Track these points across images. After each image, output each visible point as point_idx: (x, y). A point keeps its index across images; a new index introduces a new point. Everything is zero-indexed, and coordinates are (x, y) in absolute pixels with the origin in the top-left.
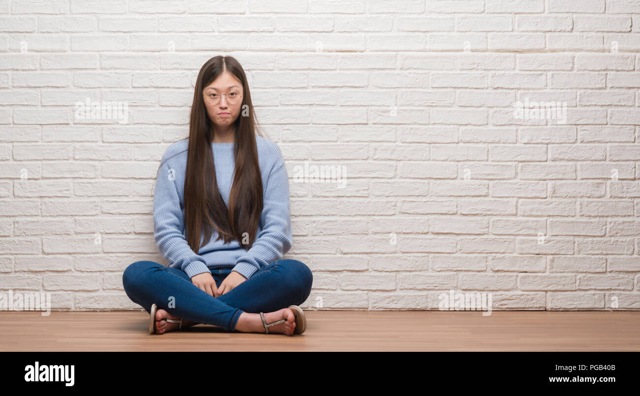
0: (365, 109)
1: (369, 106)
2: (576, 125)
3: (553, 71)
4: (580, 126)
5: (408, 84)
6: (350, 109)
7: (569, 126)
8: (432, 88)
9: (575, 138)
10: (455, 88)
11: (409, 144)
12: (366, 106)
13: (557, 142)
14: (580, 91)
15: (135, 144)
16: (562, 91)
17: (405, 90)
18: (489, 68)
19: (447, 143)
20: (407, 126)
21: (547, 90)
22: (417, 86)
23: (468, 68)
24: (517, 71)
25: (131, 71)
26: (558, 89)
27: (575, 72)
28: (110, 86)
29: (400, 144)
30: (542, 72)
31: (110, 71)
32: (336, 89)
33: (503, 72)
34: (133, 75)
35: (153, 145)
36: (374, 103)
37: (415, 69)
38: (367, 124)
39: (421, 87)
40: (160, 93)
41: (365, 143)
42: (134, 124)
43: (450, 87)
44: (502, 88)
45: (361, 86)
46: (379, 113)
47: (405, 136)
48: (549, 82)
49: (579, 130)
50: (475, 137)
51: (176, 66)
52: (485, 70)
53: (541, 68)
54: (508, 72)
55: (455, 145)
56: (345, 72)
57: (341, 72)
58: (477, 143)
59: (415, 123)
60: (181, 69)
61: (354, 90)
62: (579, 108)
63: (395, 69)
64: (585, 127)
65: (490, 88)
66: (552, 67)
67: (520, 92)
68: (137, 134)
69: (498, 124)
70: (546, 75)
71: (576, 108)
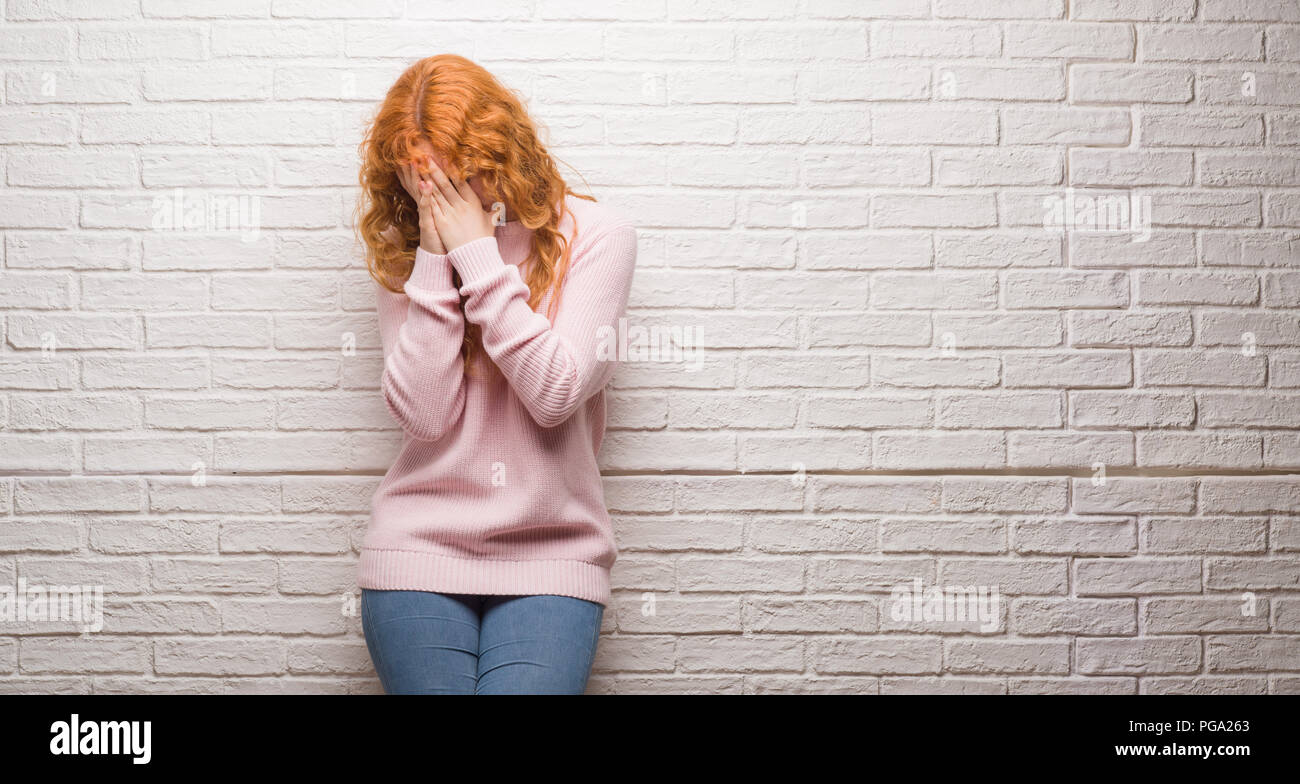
0: (737, 599)
1: (743, 592)
2: (1201, 633)
3: (1152, 514)
4: (1209, 637)
5: (831, 545)
6: (703, 599)
7: (1187, 636)
8: (884, 552)
9: (1199, 663)
10: (935, 553)
11: (834, 678)
12: (738, 593)
13: (1159, 670)
14: (1210, 558)
15: (225, 679)
16: (1170, 559)
17: (826, 558)
18: (1010, 509)
19: (916, 675)
20: (827, 638)
21: (1138, 558)
22: (848, 548)
23: (964, 509)
24: (1071, 516)
25: (216, 516)
26: (1162, 554)
27: (1199, 517)
28: (169, 549)
29: (815, 678)
30: (1125, 518)
31: (170, 517)
32: (673, 557)
33: (1041, 518)
34: (221, 526)
35: (264, 679)
36: (757, 587)
37: (847, 511)
38: (740, 633)
39: (859, 552)
40: (282, 565)
41: (737, 676)
42: (224, 634)
43: (926, 551)
44: (1038, 554)
45: (728, 549)
46: (767, 609)
47: (824, 659)
48: (1143, 538)
49: (1207, 644)
50: (980, 660)
51: (316, 505)
52: (1001, 513)
53: (1124, 508)
54: (1052, 518)
55: (935, 678)
56: (690, 518)
57: (683, 517)
58: (984, 674)
59: (847, 631)
60: (329, 512)
61: (712, 557)
62: (1208, 597)
63: (801, 511)
64: (1219, 639)
65: (1012, 554)
66: (1149, 507)
67: (1078, 561)
68: (231, 656)
69: (1030, 631)
70: (1137, 525)
71: (1200, 598)
